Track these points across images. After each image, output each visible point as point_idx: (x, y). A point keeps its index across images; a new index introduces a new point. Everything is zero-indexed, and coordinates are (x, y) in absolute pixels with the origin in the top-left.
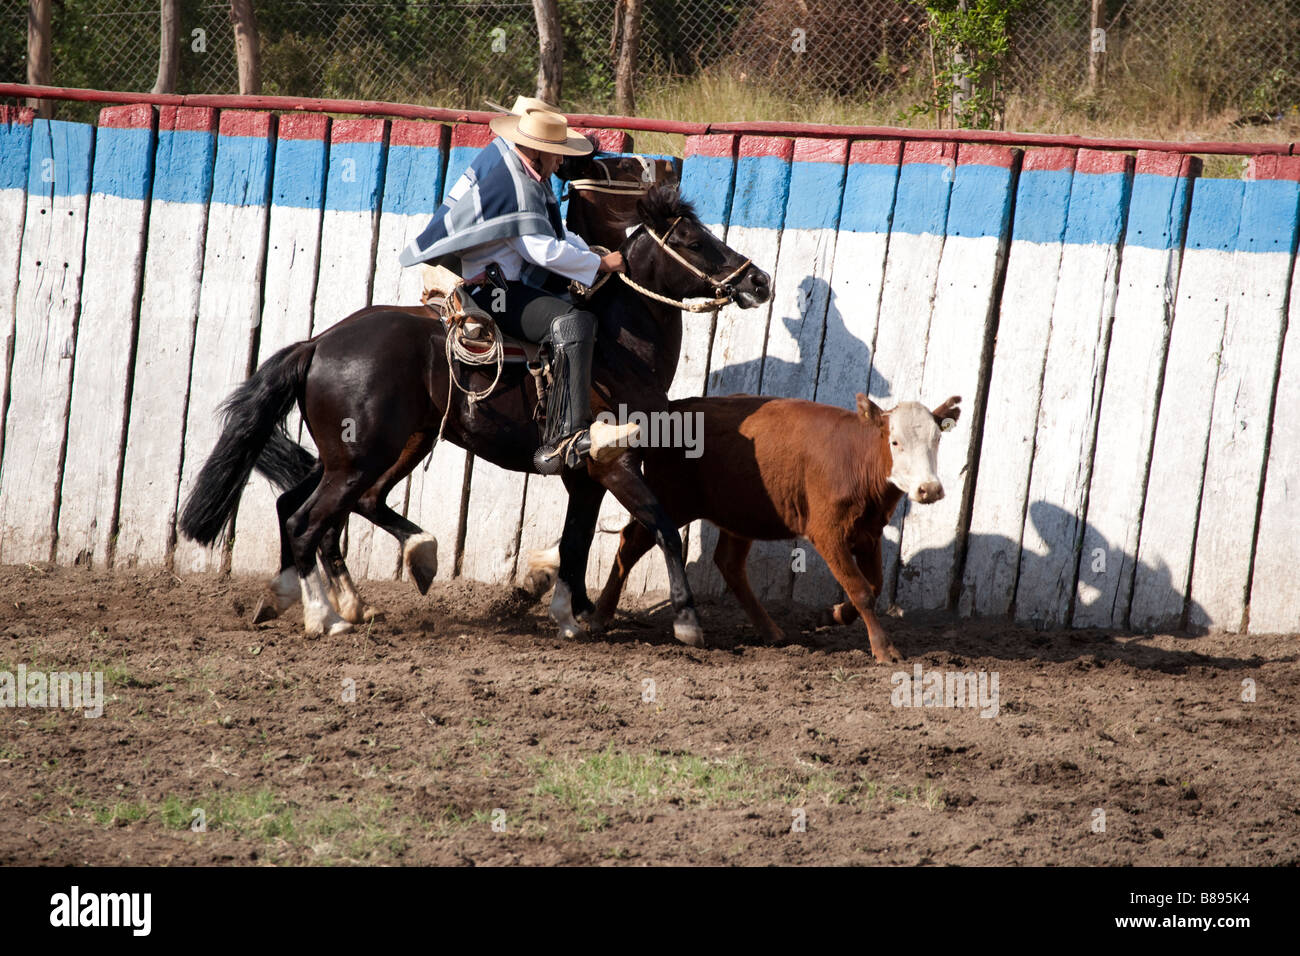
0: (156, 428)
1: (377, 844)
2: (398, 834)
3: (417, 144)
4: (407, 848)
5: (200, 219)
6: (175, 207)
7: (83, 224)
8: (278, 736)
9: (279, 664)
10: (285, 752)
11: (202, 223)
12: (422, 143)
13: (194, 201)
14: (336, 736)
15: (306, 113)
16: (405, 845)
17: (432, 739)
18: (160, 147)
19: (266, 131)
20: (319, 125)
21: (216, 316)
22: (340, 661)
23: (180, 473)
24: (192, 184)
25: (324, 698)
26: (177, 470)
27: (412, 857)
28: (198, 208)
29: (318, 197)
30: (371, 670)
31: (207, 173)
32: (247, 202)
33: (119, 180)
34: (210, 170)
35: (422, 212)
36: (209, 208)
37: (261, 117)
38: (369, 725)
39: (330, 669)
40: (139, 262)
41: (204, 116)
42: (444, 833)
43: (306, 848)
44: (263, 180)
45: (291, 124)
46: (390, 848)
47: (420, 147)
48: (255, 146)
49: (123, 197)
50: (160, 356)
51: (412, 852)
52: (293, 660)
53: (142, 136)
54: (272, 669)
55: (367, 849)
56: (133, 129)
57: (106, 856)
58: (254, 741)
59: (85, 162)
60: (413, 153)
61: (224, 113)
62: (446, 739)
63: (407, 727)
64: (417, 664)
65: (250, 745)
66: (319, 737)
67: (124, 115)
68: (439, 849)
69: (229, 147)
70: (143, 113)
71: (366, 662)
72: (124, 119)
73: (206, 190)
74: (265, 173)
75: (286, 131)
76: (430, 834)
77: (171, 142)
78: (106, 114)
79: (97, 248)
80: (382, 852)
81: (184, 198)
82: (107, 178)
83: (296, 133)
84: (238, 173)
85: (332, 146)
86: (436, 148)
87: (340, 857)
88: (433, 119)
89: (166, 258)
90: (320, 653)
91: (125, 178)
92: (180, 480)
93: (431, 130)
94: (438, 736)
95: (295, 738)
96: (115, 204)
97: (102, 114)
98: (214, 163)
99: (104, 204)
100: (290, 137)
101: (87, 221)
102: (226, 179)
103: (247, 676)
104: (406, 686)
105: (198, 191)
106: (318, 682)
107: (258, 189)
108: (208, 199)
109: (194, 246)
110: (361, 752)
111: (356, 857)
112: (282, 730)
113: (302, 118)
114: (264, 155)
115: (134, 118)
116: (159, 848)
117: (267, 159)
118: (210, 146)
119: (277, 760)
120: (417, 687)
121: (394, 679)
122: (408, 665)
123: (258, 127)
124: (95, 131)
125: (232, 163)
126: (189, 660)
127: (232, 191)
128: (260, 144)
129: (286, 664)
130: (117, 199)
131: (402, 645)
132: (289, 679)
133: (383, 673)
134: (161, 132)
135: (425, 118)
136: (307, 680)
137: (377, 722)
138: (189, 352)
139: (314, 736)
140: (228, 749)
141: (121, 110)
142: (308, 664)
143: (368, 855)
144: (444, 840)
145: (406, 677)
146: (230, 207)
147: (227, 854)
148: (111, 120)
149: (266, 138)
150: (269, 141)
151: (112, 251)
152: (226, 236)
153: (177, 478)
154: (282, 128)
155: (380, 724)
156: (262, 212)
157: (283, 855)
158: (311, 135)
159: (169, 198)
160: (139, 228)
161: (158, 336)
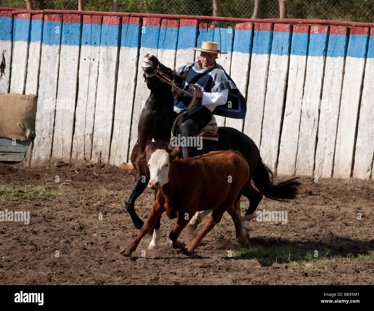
0: (253, 127)
1: (326, 264)
2: (334, 261)
3: (339, 34)
4: (337, 266)
5: (267, 60)
6: (259, 55)
7: (230, 61)
8: (293, 228)
9: (293, 205)
10: (295, 234)
11: (268, 61)
12: (340, 34)
13: (265, 53)
14: (312, 229)
15: (302, 24)
16: (336, 265)
17: (344, 230)
18: (255, 36)
19: (289, 30)
20: (306, 28)
21: (272, 91)
22: (313, 204)
23: (261, 142)
24: (265, 48)
25: (308, 216)
26: (259, 141)
27: (339, 269)
28: (266, 56)
29: (306, 52)
30: (323, 207)
31: (270, 44)
32: (282, 54)
33: (241, 47)
34: (271, 43)
35: (340, 56)
36: (270, 56)
37: (287, 26)
38: (323, 225)
39: (310, 207)
40: (248, 74)
41: (269, 26)
42: (349, 262)
43: (303, 265)
44: (288, 46)
45: (297, 28)
46: (331, 266)
47: (339, 35)
48: (285, 35)
49: (243, 52)
50: (254, 104)
51: (339, 267)
52: (298, 204)
53: (249, 33)
54: (291, 206)
55: (323, 266)
56: (246, 30)
57: (239, 266)
58: (286, 230)
59: (231, 41)
60: (337, 37)
61: (275, 25)
62: (349, 230)
63: (335, 226)
64: (339, 206)
65: (284, 231)
66: (307, 229)
67: (243, 26)
68: (347, 267)
69: (277, 36)
70: (250, 25)
71: (322, 205)
72: (243, 27)
73: (269, 50)
74: (288, 44)
75: (295, 30)
76: (344, 262)
77: (258, 34)
78: (238, 26)
79: (234, 69)
80: (328, 267)
81: (262, 53)
82: (237, 46)
83: (299, 31)
84: (280, 44)
85: (311, 35)
86: (345, 35)
87: (315, 268)
88: (344, 25)
89: (256, 72)
90: (307, 202)
91: (243, 46)
92: (261, 144)
93: (343, 29)
94: (346, 230)
95: (299, 229)
96: (240, 55)
97: (236, 26)
98: (272, 41)
99: (237, 55)
100: (297, 32)
101: (231, 61)
102: (276, 46)
103: (283, 209)
104: (335, 213)
105: (267, 50)
106: (306, 211)
107: (286, 49)
108: (270, 53)
109: (265, 68)
110: (320, 234)
111: (320, 269)
112: (295, 226)
113: (301, 26)
114: (288, 38)
115: (247, 27)
116: (256, 264)
117: (289, 40)
118: (271, 35)
119: (293, 236)
120: (339, 213)
121: (331, 210)
122: (335, 206)
123: (286, 29)
124: (234, 31)
125: (278, 41)
126: (264, 203)
127: (278, 50)
128: (287, 35)
129: (295, 205)
130: (241, 53)
131: (333, 199)
132: (296, 210)
133: (327, 208)
134: (255, 31)
135: (341, 25)
136: (302, 210)
137: (326, 224)
138: (263, 103)
139: (305, 229)
140: (277, 232)
141: (242, 24)
142: (303, 205)
143: (324, 268)
144: (349, 264)
145: (335, 210)
146: (277, 55)
147: (278, 266)
148: (239, 27)
149: (289, 33)
150: (290, 33)
151: (239, 70)
152: (276, 65)
153: (260, 144)
154: (294, 29)
155: (327, 225)
156: (287, 57)
157: (296, 267)
158: (304, 31)
159: (257, 53)
160: (248, 62)
161: (253, 98)
